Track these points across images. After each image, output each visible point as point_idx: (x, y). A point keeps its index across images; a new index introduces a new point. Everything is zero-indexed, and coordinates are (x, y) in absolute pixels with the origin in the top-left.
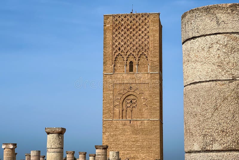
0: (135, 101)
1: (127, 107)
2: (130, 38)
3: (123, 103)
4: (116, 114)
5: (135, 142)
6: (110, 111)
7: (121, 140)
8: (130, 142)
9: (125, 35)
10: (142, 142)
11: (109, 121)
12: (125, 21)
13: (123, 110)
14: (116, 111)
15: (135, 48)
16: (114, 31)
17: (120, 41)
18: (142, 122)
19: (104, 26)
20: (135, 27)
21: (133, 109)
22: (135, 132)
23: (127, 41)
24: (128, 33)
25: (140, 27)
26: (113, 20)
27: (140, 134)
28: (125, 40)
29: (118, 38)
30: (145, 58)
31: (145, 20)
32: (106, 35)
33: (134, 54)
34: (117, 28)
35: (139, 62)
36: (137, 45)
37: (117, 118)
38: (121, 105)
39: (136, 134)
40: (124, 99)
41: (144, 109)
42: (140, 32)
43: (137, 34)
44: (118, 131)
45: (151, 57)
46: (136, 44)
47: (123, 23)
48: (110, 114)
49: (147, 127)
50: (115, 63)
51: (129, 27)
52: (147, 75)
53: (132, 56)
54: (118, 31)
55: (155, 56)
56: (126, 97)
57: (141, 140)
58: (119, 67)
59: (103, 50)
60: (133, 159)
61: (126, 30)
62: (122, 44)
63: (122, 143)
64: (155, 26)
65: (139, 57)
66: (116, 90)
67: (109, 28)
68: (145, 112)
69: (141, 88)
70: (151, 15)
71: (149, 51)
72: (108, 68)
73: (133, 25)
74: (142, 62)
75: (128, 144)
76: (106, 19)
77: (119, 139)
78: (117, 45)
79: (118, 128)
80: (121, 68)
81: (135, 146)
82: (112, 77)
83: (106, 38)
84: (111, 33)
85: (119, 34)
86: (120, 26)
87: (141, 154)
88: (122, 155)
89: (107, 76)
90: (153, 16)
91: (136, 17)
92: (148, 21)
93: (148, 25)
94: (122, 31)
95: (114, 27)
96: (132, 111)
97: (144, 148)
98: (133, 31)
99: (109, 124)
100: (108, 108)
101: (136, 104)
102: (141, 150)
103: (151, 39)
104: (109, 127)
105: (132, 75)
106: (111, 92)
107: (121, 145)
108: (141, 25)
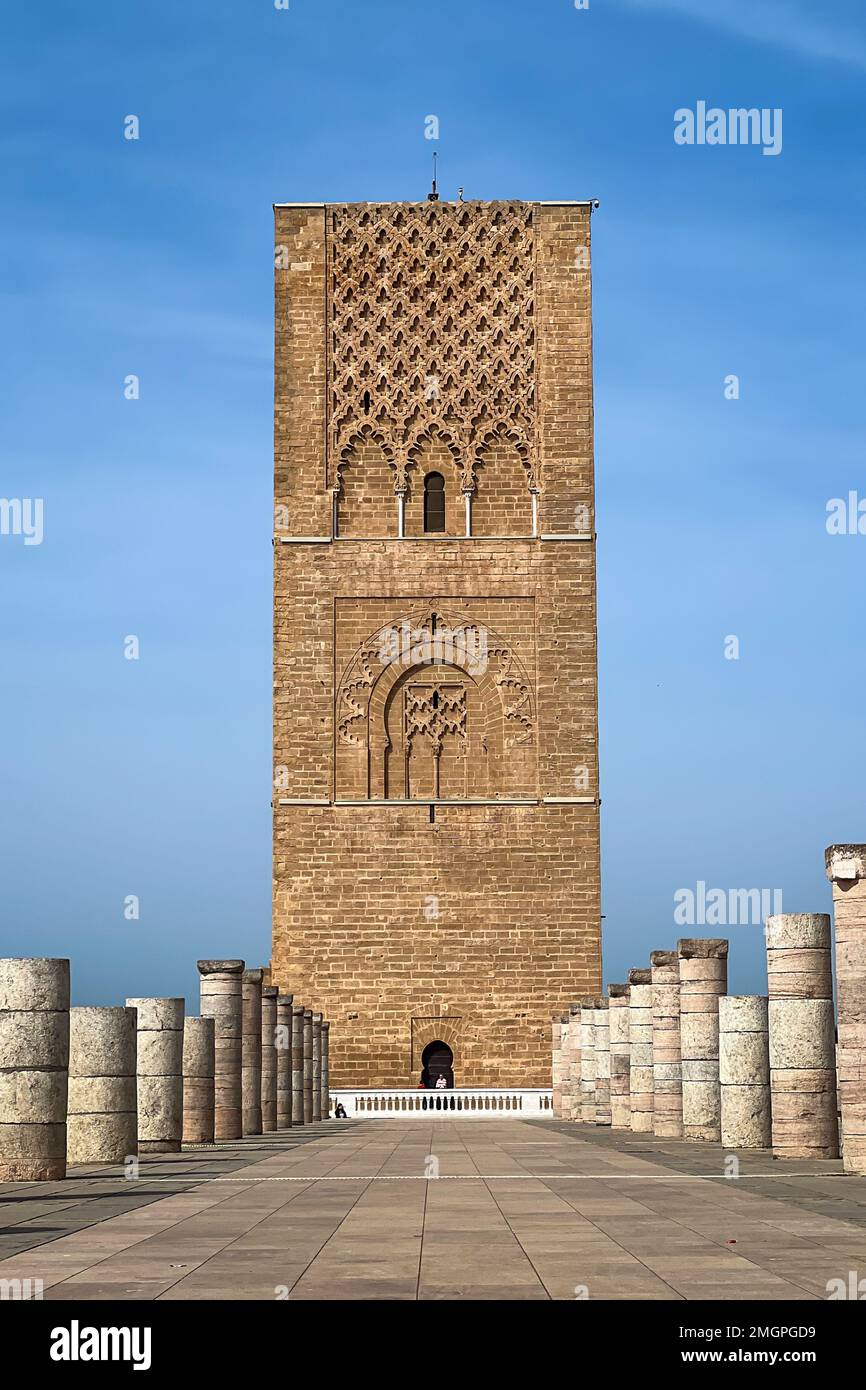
0: (459, 694)
1: (410, 730)
2: (429, 343)
3: (387, 707)
4: (351, 769)
5: (461, 927)
6: (317, 751)
7: (381, 917)
8: (431, 927)
9: (401, 325)
10: (497, 926)
11: (310, 810)
12: (400, 246)
13: (388, 750)
14: (350, 755)
15: (454, 396)
16: (336, 296)
17: (369, 354)
18: (497, 818)
19: (277, 267)
20: (453, 277)
21: (448, 739)
22: (462, 869)
23: (413, 358)
24: (418, 310)
25: (486, 280)
26: (332, 236)
27: (489, 881)
28: (401, 353)
29: (358, 340)
30: (514, 456)
31: (512, 239)
32: (291, 323)
33: (452, 429)
34: (351, 281)
35: (480, 477)
36: (469, 382)
37: (357, 793)
38: (377, 719)
39: (467, 884)
41: (512, 741)
42: (484, 309)
43: (468, 321)
44: (363, 866)
45: (546, 448)
46: (463, 373)
47: (384, 252)
48: (318, 770)
49: (528, 842)
50: (340, 479)
51: (421, 277)
52: (525, 548)
53: (437, 443)
54: (359, 298)
55: (570, 446)
56: (404, 676)
58: (365, 505)
59: (272, 407)
60: (451, 1026)
61: (405, 297)
62: (379, 371)
63: (388, 931)
64: (570, 278)
65: (479, 451)
66: (347, 632)
67: (307, 280)
68: (518, 758)
69: (493, 623)
70: (547, 213)
71: (535, 414)
72: (300, 510)
73: (441, 269)
74: (498, 478)
75: (419, 939)
76: (289, 229)
77: (371, 912)
78: (353, 377)
79: (361, 851)
80: (375, 507)
81: (462, 951)
82: (323, 562)
83: (292, 336)
84: (320, 308)
85: (362, 315)
86: (369, 272)
87: (495, 996)
88: (384, 999)
89: (295, 555)
90: (555, 219)
91: (458, 219)
92: (531, 246)
93: (532, 270)
94: (379, 300)
95: (335, 276)
96: (439, 755)
97: (509, 959)
98: (445, 299)
99: (312, 823)
100: (306, 734)
101: (464, 713)
102: (497, 975)
103: (550, 346)
104: (313, 843)
105: (441, 548)
106: (323, 644)
107: (381, 943)
108: (492, 268)
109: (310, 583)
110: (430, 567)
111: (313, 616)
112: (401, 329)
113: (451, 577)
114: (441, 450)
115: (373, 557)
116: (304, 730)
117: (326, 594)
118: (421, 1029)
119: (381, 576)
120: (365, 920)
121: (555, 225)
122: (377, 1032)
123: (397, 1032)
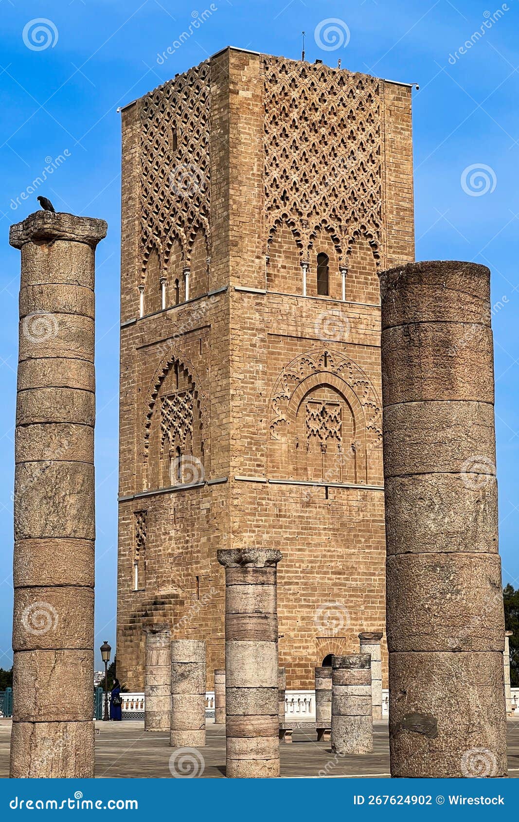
0: (338, 410)
1: (309, 433)
2: (321, 163)
3: (296, 415)
4: (278, 458)
5: (344, 574)
6: (257, 443)
7: (297, 565)
8: (326, 573)
9: (305, 147)
10: (365, 574)
11: (254, 485)
12: (304, 91)
13: (297, 445)
14: (277, 447)
15: (336, 202)
16: (267, 119)
17: (286, 164)
18: (364, 498)
19: (231, 91)
21: (330, 441)
22: (345, 532)
24: (315, 138)
25: (352, 126)
26: (263, 76)
27: (360, 542)
28: (305, 167)
29: (279, 153)
31: (368, 101)
32: (239, 133)
33: (335, 225)
34: (275, 110)
35: (350, 260)
36: (345, 194)
37: (282, 475)
38: (292, 423)
39: (347, 543)
40: (303, 399)
41: (371, 446)
42: (353, 145)
43: (343, 152)
44: (286, 527)
45: (388, 247)
46: (341, 187)
47: (295, 94)
48: (259, 456)
50: (269, 249)
51: (316, 117)
53: (324, 233)
54: (280, 123)
55: (403, 248)
56: (307, 393)
57: (362, 569)
58: (282, 270)
60: (339, 644)
61: (307, 128)
62: (292, 177)
63: (301, 575)
64: (400, 133)
65: (350, 242)
66: (274, 359)
67: (249, 104)
68: (375, 457)
69: (360, 362)
70: (389, 88)
71: (382, 222)
72: (247, 268)
73: (328, 113)
74: (359, 263)
75: (321, 581)
76: (238, 66)
77: (291, 561)
78: (276, 178)
79: (285, 516)
80: (288, 273)
81: (345, 590)
82: (261, 307)
83: (240, 143)
84: (257, 126)
85: (282, 135)
86: (286, 107)
87: (365, 623)
88: (300, 623)
89: (243, 300)
90: (393, 92)
91: (337, 81)
92: (378, 107)
93: (379, 124)
94: (292, 127)
95: (265, 105)
96: (325, 451)
97: (372, 597)
98: (330, 134)
99: (255, 495)
100: (250, 430)
101: (340, 423)
102: (366, 608)
103: (390, 177)
104: (255, 508)
105: (330, 306)
106: (261, 366)
107: (297, 583)
108: (357, 118)
109: (253, 321)
111: (254, 346)
112: (304, 150)
114: (327, 238)
115: (290, 308)
116: (249, 426)
117: (263, 330)
118: (322, 646)
119: (296, 322)
120: (287, 566)
122: (296, 648)
123: (308, 648)
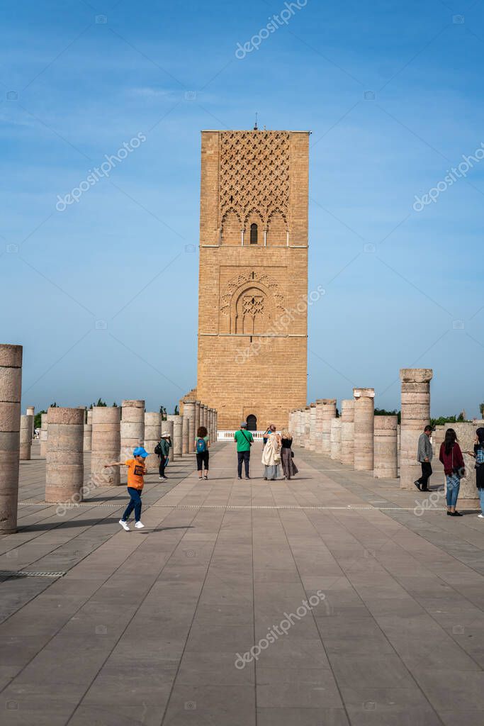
0: (261, 299)
1: (244, 311)
2: (253, 179)
3: (238, 300)
4: (224, 324)
5: (260, 377)
6: (213, 317)
7: (234, 373)
8: (249, 377)
9: (244, 173)
10: (272, 377)
11: (211, 337)
12: (244, 145)
13: (237, 317)
14: (224, 319)
15: (261, 198)
16: (222, 163)
17: (233, 183)
18: (273, 341)
19: (202, 152)
20: (262, 157)
21: (257, 314)
22: (261, 358)
23: (247, 184)
24: (249, 167)
25: (273, 158)
26: (221, 142)
27: (270, 362)
28: (244, 183)
29: (229, 178)
30: (281, 219)
31: (282, 144)
32: (206, 171)
33: (260, 208)
34: (227, 157)
35: (270, 225)
36: (266, 193)
37: (226, 332)
38: (233, 306)
39: (262, 363)
40: (241, 295)
41: (278, 315)
42: (272, 168)
43: (267, 172)
44: (228, 356)
45: (292, 216)
46: (264, 189)
47: (239, 147)
48: (213, 324)
49: (283, 349)
50: (222, 225)
51: (251, 157)
52: (284, 250)
53: (255, 214)
54: (230, 163)
55: (300, 216)
56: (243, 292)
57: (271, 375)
58: (230, 234)
59: (200, 200)
60: (256, 410)
61: (245, 163)
62: (236, 189)
63: (236, 378)
64: (301, 157)
65: (269, 216)
66: (224, 278)
67: (212, 157)
69: (273, 275)
70: (294, 135)
71: (289, 204)
72: (209, 236)
73: (258, 154)
74: (275, 226)
75: (246, 381)
76: (206, 139)
77: (230, 372)
78: (227, 190)
79: (227, 351)
80: (234, 235)
81: (260, 385)
82: (216, 254)
83: (206, 176)
84: (216, 166)
85: (231, 169)
86: (233, 154)
87: (271, 400)
88: (234, 400)
89: (206, 251)
90: (297, 137)
91: (264, 137)
92: (288, 146)
93: (288, 154)
94: (236, 164)
95: (222, 155)
96: (254, 320)
97: (276, 388)
98: (259, 164)
99: (211, 342)
100: (209, 312)
101: (263, 306)
102: (272, 393)
103: (294, 181)
104: (211, 348)
105: (256, 249)
106: (216, 281)
107: (233, 382)
108: (275, 154)
109: (212, 261)
110: (252, 256)
111: (212, 272)
113: (259, 260)
114: (256, 216)
115: (233, 252)
116: (209, 310)
117: (217, 264)
118: (246, 410)
119: (236, 259)
120: (228, 374)
121: (297, 139)
122: (232, 411)
123: (238, 411)
